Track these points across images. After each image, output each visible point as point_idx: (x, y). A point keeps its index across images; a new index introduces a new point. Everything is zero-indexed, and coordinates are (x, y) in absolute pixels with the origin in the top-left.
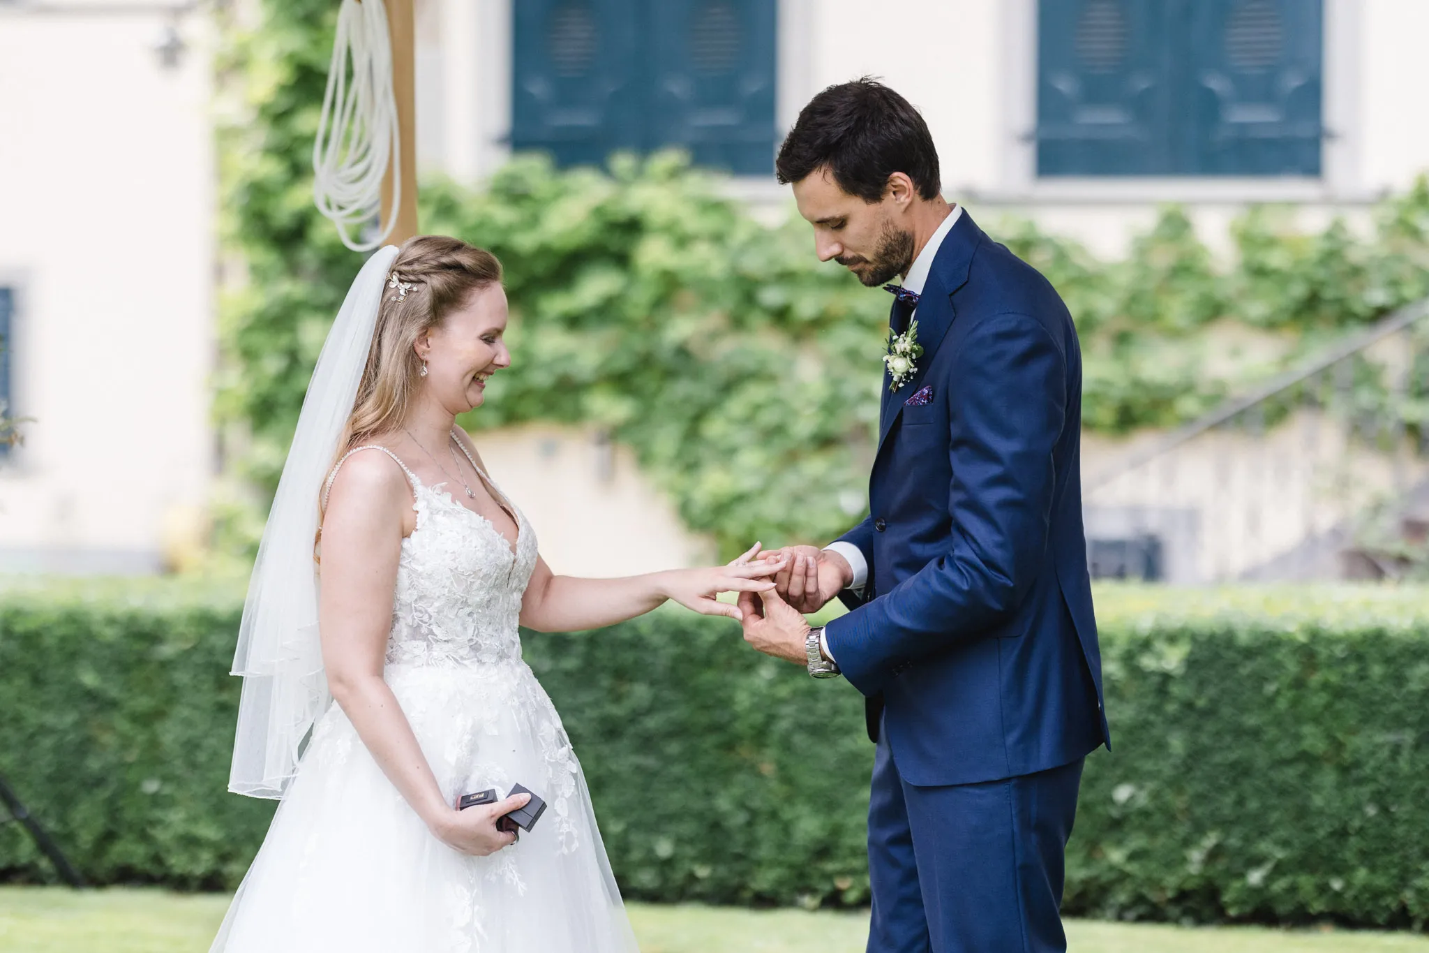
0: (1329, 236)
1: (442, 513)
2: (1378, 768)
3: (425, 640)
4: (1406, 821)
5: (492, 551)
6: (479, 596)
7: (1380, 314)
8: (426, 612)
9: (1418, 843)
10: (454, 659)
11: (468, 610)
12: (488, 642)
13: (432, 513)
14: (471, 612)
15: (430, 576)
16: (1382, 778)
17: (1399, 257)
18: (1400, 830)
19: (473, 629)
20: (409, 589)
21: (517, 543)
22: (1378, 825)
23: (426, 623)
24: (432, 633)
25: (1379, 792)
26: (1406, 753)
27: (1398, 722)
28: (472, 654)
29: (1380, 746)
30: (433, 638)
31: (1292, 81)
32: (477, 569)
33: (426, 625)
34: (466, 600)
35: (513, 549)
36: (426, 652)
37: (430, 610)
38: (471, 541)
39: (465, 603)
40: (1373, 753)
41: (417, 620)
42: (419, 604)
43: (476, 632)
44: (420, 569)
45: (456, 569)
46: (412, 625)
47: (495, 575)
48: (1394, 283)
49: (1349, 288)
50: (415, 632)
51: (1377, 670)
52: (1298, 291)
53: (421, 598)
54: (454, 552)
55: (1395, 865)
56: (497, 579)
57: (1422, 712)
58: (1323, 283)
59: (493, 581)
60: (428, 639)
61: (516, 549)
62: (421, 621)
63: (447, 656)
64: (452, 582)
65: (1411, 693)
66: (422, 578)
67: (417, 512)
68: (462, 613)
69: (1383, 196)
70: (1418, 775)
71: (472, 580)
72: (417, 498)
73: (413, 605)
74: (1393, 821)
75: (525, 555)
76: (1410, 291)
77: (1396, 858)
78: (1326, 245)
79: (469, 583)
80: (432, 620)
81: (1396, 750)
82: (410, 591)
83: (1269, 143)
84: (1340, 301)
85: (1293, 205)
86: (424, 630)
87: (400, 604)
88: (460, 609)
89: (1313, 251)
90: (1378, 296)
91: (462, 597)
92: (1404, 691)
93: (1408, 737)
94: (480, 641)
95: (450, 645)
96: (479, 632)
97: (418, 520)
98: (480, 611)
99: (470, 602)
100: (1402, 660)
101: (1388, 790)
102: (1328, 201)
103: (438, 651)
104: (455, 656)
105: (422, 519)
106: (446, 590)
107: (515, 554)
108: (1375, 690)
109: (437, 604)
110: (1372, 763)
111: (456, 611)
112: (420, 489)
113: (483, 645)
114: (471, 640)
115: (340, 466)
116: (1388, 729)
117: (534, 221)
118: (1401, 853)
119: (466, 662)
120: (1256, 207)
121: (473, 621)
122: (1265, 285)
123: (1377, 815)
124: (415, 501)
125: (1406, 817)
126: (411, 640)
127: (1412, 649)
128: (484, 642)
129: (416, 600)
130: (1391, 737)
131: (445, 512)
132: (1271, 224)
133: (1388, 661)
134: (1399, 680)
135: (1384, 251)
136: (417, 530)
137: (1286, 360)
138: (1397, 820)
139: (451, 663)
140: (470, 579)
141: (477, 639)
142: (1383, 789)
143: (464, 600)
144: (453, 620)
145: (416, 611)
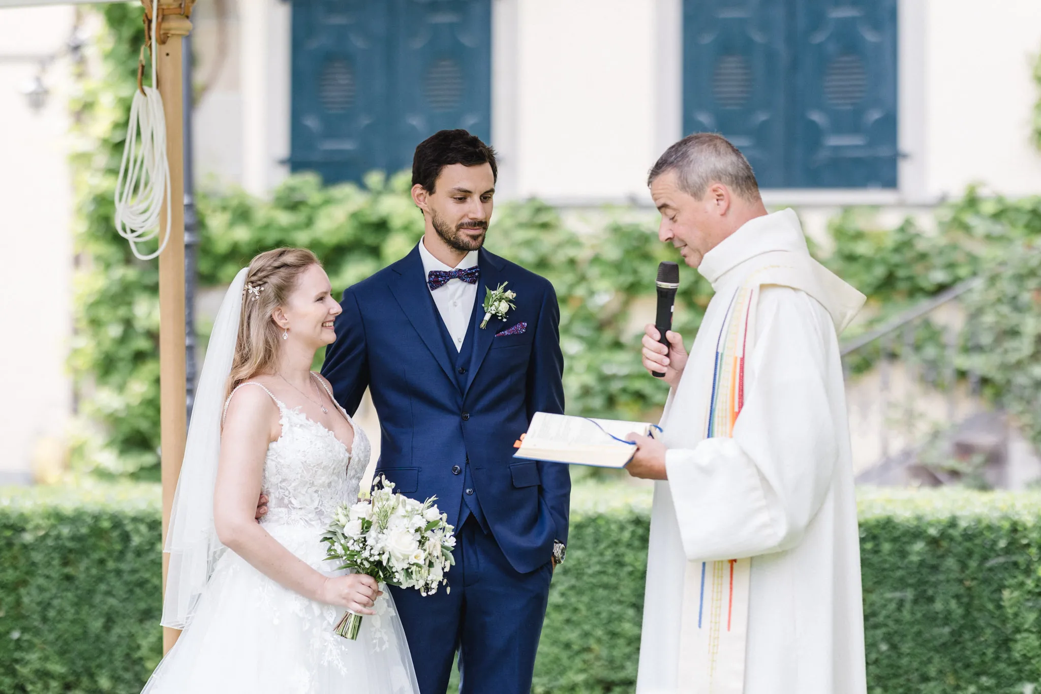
0: (902, 230)
1: (298, 426)
2: (888, 617)
3: (286, 507)
4: (908, 654)
5: (331, 451)
6: (323, 479)
7: (941, 289)
8: (287, 489)
9: (917, 670)
10: (306, 521)
11: (314, 489)
12: (329, 510)
13: (291, 426)
14: (317, 490)
15: (289, 466)
16: (891, 623)
17: (954, 247)
18: (904, 661)
19: (318, 501)
20: (276, 475)
21: (352, 446)
22: (889, 657)
23: (287, 496)
24: (290, 502)
25: (889, 634)
26: (908, 606)
27: (902, 584)
28: (317, 517)
29: (891, 600)
30: (292, 507)
31: (875, 115)
32: (320, 462)
33: (287, 498)
34: (313, 482)
35: (349, 451)
36: (287, 516)
37: (289, 488)
38: (316, 445)
39: (312, 484)
40: (884, 606)
41: (281, 494)
42: (283, 484)
43: (321, 503)
44: (282, 461)
45: (306, 462)
46: (279, 498)
47: (333, 466)
48: (951, 266)
49: (918, 269)
50: (281, 502)
51: (886, 547)
52: (880, 272)
53: (284, 480)
54: (304, 451)
55: (902, 686)
56: (334, 469)
57: (919, 576)
58: (897, 266)
59: (332, 471)
60: (289, 507)
61: (351, 451)
62: (284, 495)
63: (301, 519)
64: (303, 471)
65: (911, 562)
66: (284, 468)
67: (282, 425)
68: (310, 490)
69: (942, 201)
70: (917, 622)
71: (317, 470)
72: (282, 416)
73: (279, 485)
74: (900, 655)
75: (358, 455)
76: (963, 272)
77: (902, 681)
78: (899, 237)
79: (314, 471)
80: (291, 494)
81: (901, 604)
82: (276, 476)
83: (857, 161)
84: (910, 278)
85: (876, 207)
86: (286, 501)
87: (271, 484)
88: (308, 488)
89: (890, 242)
90: (939, 276)
91: (310, 480)
92: (906, 561)
93: (909, 594)
94: (324, 510)
95: (303, 511)
96: (322, 504)
97: (282, 431)
98: (323, 489)
99: (315, 483)
100: (905, 539)
101: (896, 632)
102: (901, 205)
103: (295, 515)
104: (306, 519)
105: (285, 429)
106: (299, 475)
107: (350, 453)
108: (885, 561)
109: (293, 484)
110: (884, 613)
111: (306, 489)
112: (284, 411)
113: (325, 512)
114: (317, 508)
115: (232, 395)
116: (895, 589)
117: (309, 223)
118: (906, 677)
119: (313, 523)
120: (847, 209)
121: (318, 496)
122: (855, 267)
123: (888, 650)
124: (281, 418)
125: (908, 651)
126: (277, 507)
127: (912, 531)
128: (326, 510)
129: (281, 482)
130: (898, 595)
131: (301, 426)
132: (860, 223)
133: (895, 540)
134: (903, 554)
135: (943, 241)
136: (281, 437)
137: (871, 323)
138: (902, 654)
139: (302, 522)
140: (315, 469)
141: (322, 508)
142: (891, 631)
143: (311, 482)
144: (304, 495)
145: (281, 488)
